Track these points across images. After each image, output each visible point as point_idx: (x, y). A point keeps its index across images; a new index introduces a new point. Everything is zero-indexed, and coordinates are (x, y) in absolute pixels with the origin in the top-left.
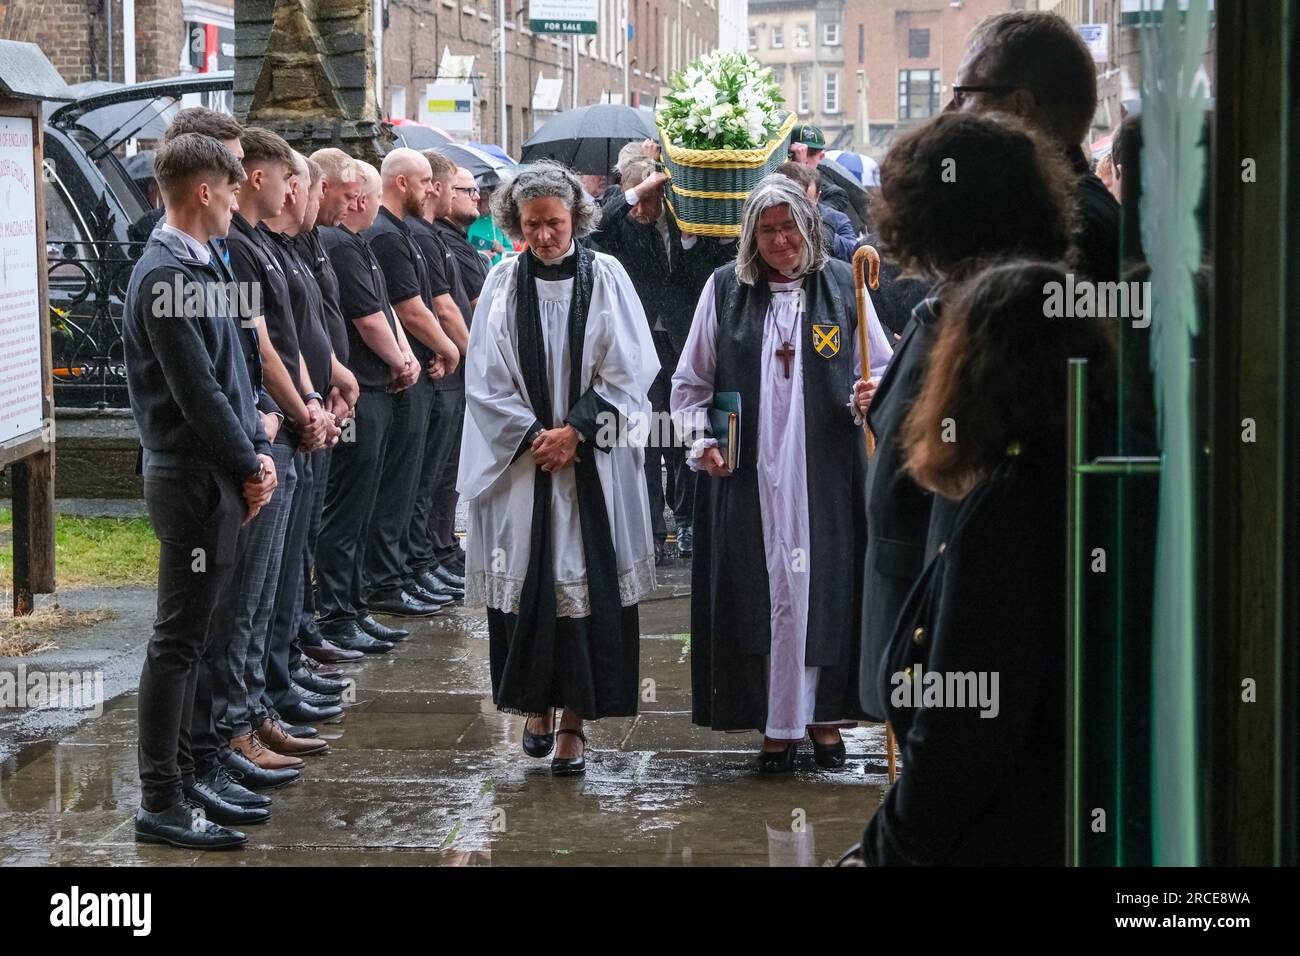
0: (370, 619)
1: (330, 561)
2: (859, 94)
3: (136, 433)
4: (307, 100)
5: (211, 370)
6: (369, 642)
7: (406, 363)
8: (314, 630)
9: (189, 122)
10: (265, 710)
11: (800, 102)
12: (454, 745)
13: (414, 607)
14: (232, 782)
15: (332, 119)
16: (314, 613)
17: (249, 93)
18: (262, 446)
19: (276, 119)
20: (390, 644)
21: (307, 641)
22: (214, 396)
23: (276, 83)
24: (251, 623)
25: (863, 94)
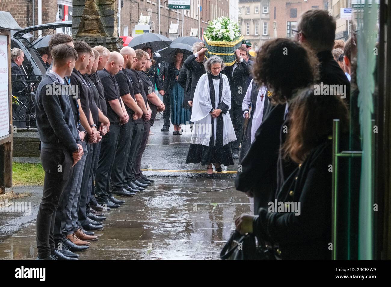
0: (113, 197)
1: (100, 179)
2: (274, 29)
3: (39, 136)
4: (95, 31)
5: (63, 117)
6: (112, 204)
7: (125, 116)
8: (95, 200)
9: (56, 38)
10: (78, 226)
11: (255, 31)
12: (139, 238)
13: (127, 193)
14: (67, 249)
15: (103, 37)
16: (95, 195)
17: (77, 28)
18: (78, 141)
19: (85, 36)
20: (119, 205)
21: (92, 204)
22: (64, 125)
23: (86, 25)
24: (73, 198)
25: (276, 29)
